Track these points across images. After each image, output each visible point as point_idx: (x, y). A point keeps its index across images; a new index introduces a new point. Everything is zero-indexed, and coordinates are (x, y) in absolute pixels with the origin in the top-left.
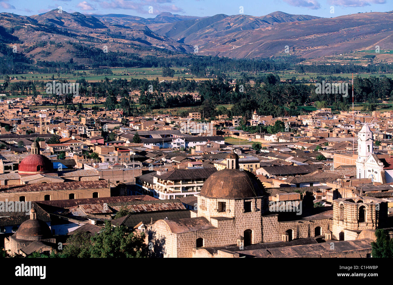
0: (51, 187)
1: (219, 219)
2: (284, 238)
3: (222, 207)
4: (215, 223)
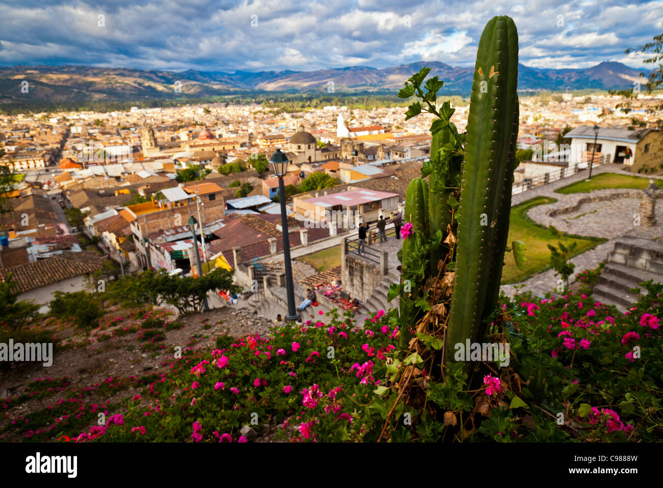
0: (214, 144)
1: (299, 152)
2: (324, 159)
3: (299, 147)
4: (297, 154)
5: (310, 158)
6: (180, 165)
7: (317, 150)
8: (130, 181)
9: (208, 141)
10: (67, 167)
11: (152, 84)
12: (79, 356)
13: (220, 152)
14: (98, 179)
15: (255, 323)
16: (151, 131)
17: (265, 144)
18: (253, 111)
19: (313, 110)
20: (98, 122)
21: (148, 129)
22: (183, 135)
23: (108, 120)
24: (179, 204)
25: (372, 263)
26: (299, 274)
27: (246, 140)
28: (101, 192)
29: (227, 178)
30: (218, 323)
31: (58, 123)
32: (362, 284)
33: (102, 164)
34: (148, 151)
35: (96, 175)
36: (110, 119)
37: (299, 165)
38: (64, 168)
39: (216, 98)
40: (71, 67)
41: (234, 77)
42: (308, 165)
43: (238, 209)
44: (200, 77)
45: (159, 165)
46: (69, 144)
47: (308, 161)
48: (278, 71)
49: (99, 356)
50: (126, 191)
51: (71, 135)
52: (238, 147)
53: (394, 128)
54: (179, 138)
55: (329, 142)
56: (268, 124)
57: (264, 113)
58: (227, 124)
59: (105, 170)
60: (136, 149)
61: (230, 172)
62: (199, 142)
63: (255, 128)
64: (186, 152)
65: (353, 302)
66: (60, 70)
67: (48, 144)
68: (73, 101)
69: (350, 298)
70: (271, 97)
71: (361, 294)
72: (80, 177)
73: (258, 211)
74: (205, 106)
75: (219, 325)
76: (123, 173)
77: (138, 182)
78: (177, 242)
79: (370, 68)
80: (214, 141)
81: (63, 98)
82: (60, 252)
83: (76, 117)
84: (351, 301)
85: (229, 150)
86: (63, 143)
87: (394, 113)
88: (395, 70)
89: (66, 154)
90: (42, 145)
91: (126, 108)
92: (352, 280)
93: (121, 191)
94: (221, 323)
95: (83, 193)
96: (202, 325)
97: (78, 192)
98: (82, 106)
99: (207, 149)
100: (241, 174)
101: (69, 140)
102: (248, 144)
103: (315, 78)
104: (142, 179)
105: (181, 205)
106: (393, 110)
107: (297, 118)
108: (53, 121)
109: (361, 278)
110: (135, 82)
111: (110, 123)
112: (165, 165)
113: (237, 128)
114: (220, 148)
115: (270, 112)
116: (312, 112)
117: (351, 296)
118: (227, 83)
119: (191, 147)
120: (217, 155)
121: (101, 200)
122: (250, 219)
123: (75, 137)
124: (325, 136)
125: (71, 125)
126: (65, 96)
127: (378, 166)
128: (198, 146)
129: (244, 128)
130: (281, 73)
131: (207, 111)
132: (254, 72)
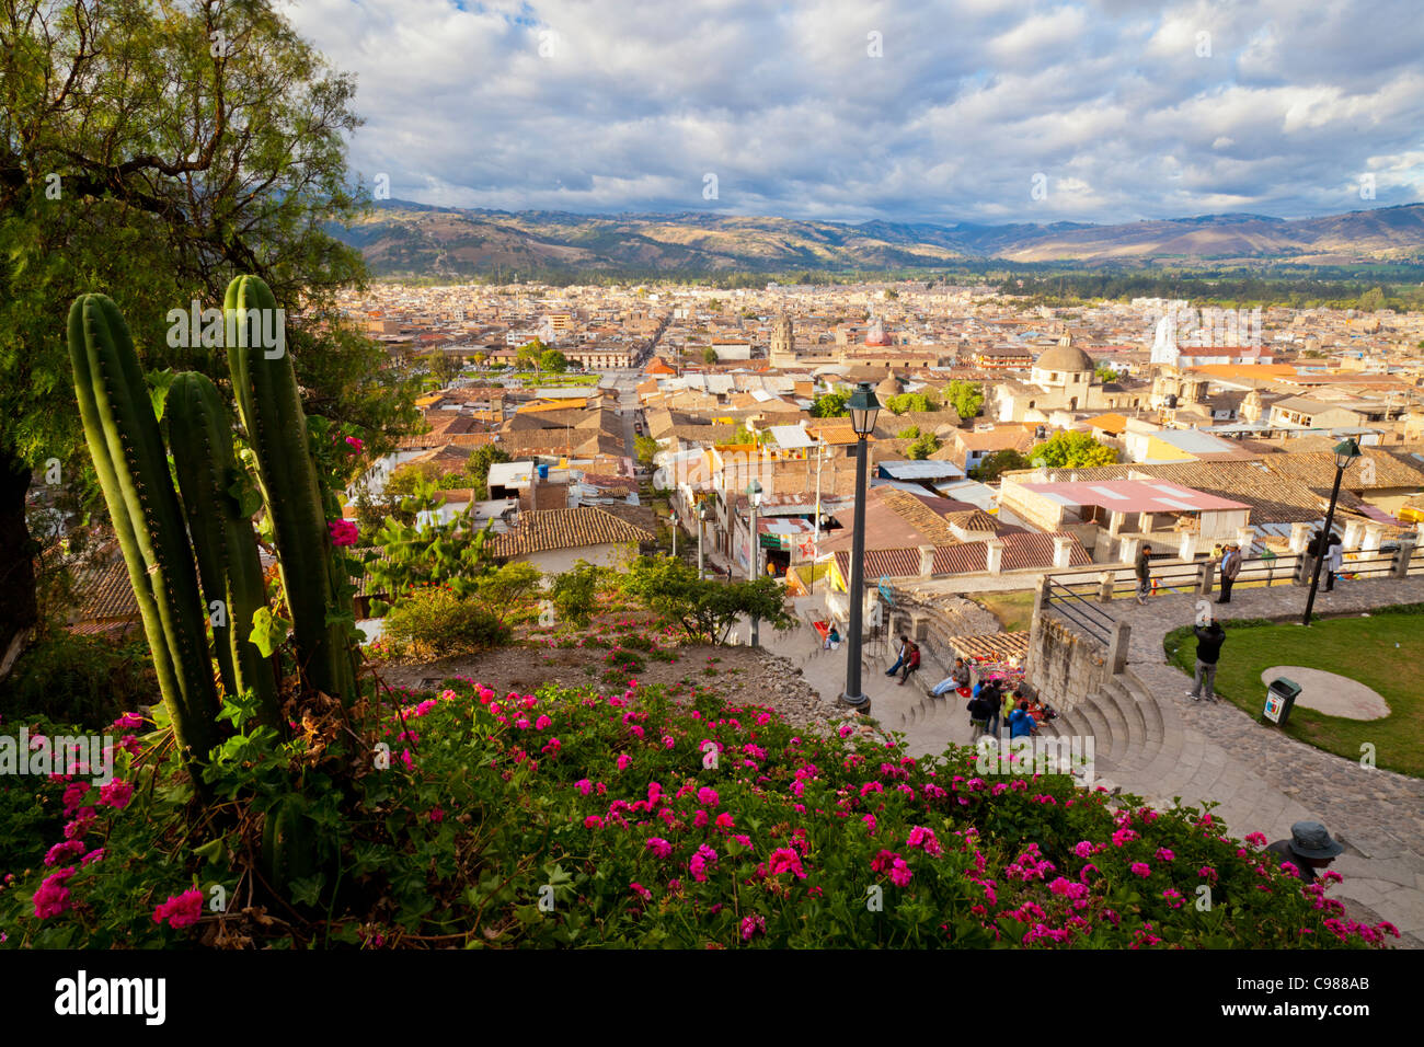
0: (890, 356)
1: (1052, 387)
2: (1106, 405)
3: (1055, 377)
4: (1047, 390)
5: (1074, 401)
6: (824, 386)
7: (1092, 385)
8: (738, 404)
9: (881, 350)
10: (656, 371)
11: (808, 244)
12: (524, 662)
13: (896, 371)
14: (694, 395)
15: (786, 690)
16: (789, 324)
17: (988, 364)
18: (978, 299)
19: (1106, 303)
20: (715, 304)
21: (784, 320)
22: (841, 335)
23: (729, 302)
24: (795, 455)
25: (1092, 641)
26: (966, 626)
27: (952, 353)
28: (693, 416)
29: (899, 419)
30: (731, 672)
31: (659, 303)
32: (1067, 679)
33: (704, 373)
34: (778, 358)
35: (691, 388)
36: (732, 299)
37: (1047, 413)
38: (651, 372)
39: (911, 271)
40: (692, 215)
41: (953, 235)
42: (1065, 415)
43: (897, 479)
44: (891, 233)
45: (788, 383)
46: (666, 336)
47: (1068, 407)
48: (1043, 223)
49: (547, 669)
50: (729, 421)
51: (673, 322)
52: (933, 366)
53: (1301, 356)
54: (833, 340)
55: (1127, 372)
56: (1003, 325)
57: (1000, 304)
58: (924, 321)
59: (706, 381)
60: (758, 353)
61: (907, 410)
62: (863, 348)
63: (975, 332)
64: (840, 365)
65: (1043, 711)
66: (677, 219)
67: (639, 334)
68: (687, 269)
69: (1037, 701)
70: (1019, 274)
71: (1060, 699)
72: (670, 389)
73: (934, 491)
74: (890, 285)
75: (730, 675)
76: (730, 390)
77: (750, 408)
78: (778, 520)
79: (1264, 218)
80: (891, 350)
81: (674, 263)
82: (611, 501)
83: (685, 294)
84: (1038, 707)
85: (916, 370)
86: (659, 332)
87: (1310, 320)
88: (1333, 224)
89: (659, 351)
90: (632, 334)
91: (760, 285)
92: (1046, 665)
93: (721, 420)
94: (735, 672)
95: (668, 415)
96: (705, 666)
97: (661, 412)
98: (696, 277)
99: (875, 363)
100: (927, 415)
101: (669, 329)
102: (953, 362)
103: (1125, 238)
104: (757, 403)
105: (799, 457)
106: (1309, 313)
107: (1067, 317)
108: (653, 299)
109: (1067, 667)
110: (782, 241)
111: (731, 306)
112: (798, 384)
113: (940, 330)
114: (900, 364)
115: (1012, 303)
116: (1102, 309)
117: (1041, 697)
118: (937, 244)
119: (849, 356)
120: (891, 376)
121: (688, 430)
122: (903, 502)
123: (677, 325)
124: (1120, 360)
125: (676, 306)
126: (677, 261)
127: (1224, 437)
128: (861, 356)
129: (954, 329)
130: (1051, 227)
131: (893, 295)
132: (991, 224)
